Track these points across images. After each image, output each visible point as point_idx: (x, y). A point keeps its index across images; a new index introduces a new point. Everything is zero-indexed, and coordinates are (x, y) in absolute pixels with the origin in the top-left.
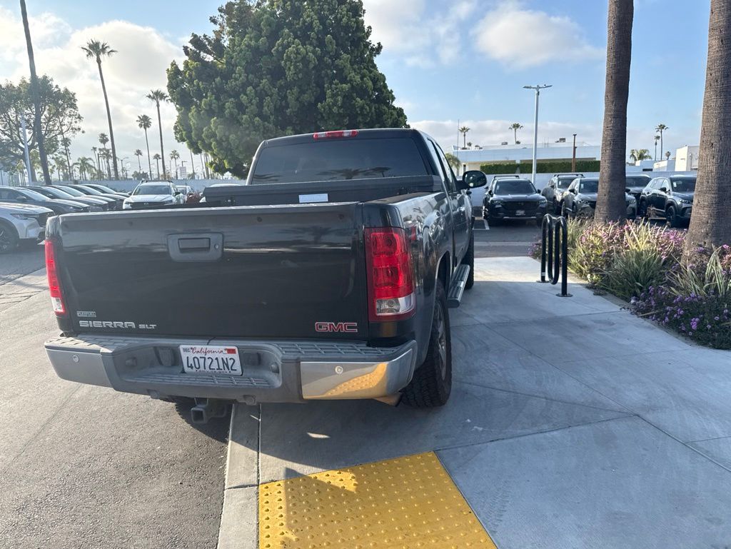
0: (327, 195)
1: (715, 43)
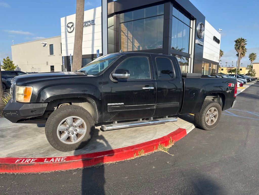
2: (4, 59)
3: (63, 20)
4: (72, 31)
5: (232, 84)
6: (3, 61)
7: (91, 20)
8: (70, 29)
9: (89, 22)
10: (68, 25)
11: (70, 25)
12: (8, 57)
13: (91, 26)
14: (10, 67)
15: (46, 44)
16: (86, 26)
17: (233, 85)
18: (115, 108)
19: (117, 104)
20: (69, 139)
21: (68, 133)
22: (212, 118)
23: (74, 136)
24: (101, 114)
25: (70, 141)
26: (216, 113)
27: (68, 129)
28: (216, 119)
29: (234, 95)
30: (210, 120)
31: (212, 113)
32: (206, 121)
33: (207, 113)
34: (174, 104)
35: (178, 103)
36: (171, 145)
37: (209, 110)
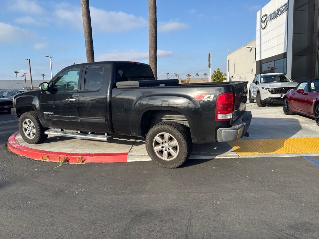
2: (215, 71)
3: (258, 14)
4: (266, 26)
5: (209, 96)
6: (214, 73)
7: (284, 5)
8: (264, 23)
9: (282, 7)
10: (262, 20)
11: (263, 19)
12: (219, 69)
13: (285, 12)
14: (219, 78)
15: (252, 48)
16: (279, 15)
17: (209, 97)
18: (48, 116)
19: (49, 113)
20: (29, 134)
21: (29, 131)
22: (169, 150)
23: (31, 133)
24: (41, 120)
25: (30, 137)
26: (175, 143)
27: (28, 128)
28: (176, 153)
29: (217, 117)
30: (165, 153)
31: (166, 142)
32: (156, 151)
33: (155, 140)
34: (100, 119)
35: (104, 119)
36: (80, 163)
37: (158, 135)
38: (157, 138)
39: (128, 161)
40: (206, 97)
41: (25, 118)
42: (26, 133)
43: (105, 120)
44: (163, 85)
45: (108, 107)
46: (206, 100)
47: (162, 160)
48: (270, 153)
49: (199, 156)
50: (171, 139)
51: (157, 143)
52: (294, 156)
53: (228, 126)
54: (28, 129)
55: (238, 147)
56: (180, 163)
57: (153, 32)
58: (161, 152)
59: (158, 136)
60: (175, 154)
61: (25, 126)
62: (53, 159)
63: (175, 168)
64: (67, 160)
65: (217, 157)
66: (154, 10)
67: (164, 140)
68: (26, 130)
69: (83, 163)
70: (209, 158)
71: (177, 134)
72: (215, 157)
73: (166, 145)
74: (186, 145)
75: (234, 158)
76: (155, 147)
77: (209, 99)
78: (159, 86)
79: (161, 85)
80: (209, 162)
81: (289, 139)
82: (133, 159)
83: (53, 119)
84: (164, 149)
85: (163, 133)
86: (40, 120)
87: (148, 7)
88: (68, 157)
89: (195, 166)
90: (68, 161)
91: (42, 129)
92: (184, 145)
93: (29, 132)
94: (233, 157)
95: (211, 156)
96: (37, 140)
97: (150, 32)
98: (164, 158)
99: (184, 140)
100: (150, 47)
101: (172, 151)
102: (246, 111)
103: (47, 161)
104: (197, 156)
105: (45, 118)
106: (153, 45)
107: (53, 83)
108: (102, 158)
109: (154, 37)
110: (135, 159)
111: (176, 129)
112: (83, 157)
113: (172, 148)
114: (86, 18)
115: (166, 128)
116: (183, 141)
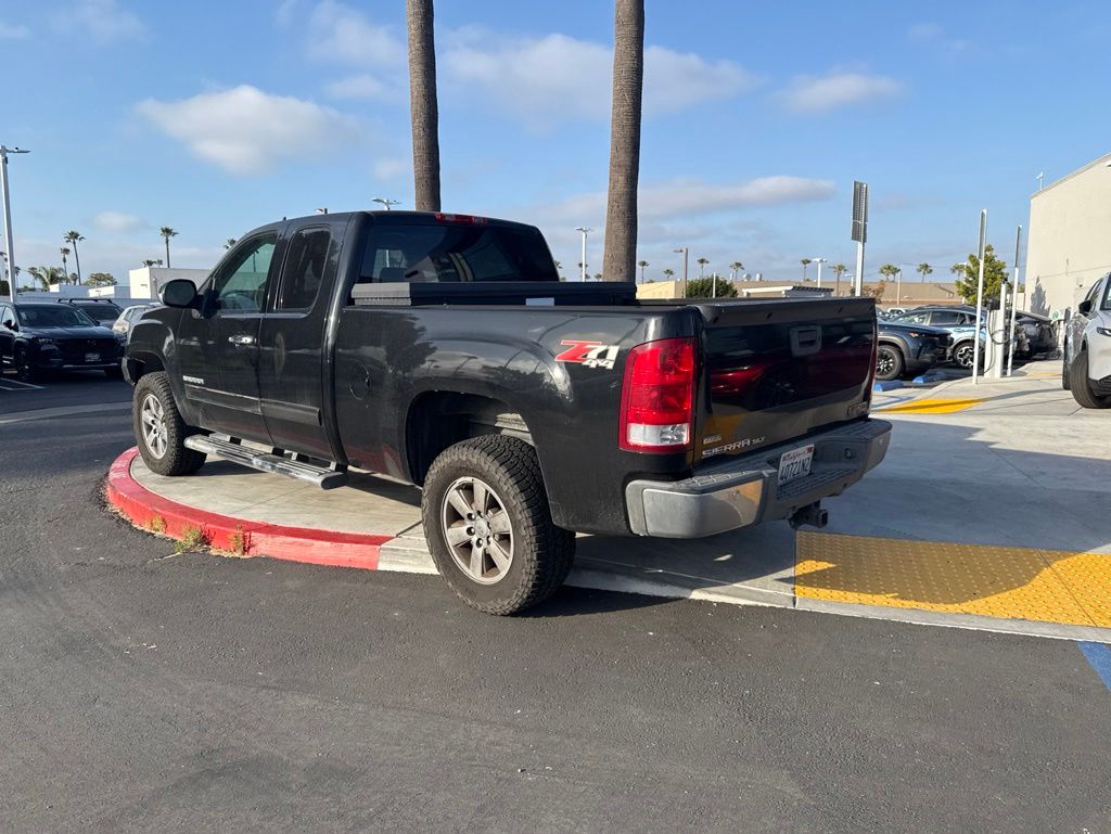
0: (553, 299)
1: (622, 179)
2: (972, 256)
5: (601, 348)
12: (989, 249)
17: (602, 355)
18: (193, 390)
19: (194, 380)
20: (155, 444)
21: (155, 432)
22: (489, 543)
23: (160, 440)
24: (179, 400)
25: (157, 450)
26: (503, 520)
27: (153, 422)
28: (507, 558)
29: (623, 434)
30: (478, 552)
31: (479, 513)
32: (451, 542)
33: (449, 503)
34: (304, 411)
35: (315, 411)
36: (237, 555)
37: (455, 486)
38: (455, 497)
39: (382, 567)
40: (593, 355)
41: (146, 391)
42: (149, 439)
43: (317, 415)
44: (550, 302)
45: (327, 370)
46: (593, 365)
47: (467, 579)
48: (941, 608)
49: (630, 581)
50: (492, 505)
51: (455, 517)
52: (1037, 632)
53: (667, 474)
54: (154, 427)
55: (823, 565)
56: (514, 600)
57: (626, 107)
58: (467, 547)
59: (457, 489)
60: (504, 562)
61: (147, 416)
62: (174, 531)
63: (502, 615)
64: (205, 540)
65: (696, 595)
66: (630, 28)
67: (473, 505)
68: (149, 428)
69: (246, 557)
70: (665, 595)
71: (505, 488)
72: (688, 591)
73: (481, 523)
74: (531, 531)
75: (767, 605)
76: (448, 527)
77: (602, 363)
78: (525, 304)
79: (530, 302)
80: (654, 609)
81: (1080, 556)
82: (397, 563)
83: (203, 401)
84: (474, 539)
85: (469, 479)
86: (176, 399)
87: (615, 21)
88: (211, 528)
89: (587, 616)
90: (208, 544)
91: (183, 429)
92: (529, 532)
93: (154, 436)
94: (760, 604)
95: (676, 588)
96: (168, 465)
97: (616, 111)
98: (474, 572)
99: (526, 514)
100: (615, 166)
101: (495, 549)
102: (870, 420)
103: (158, 534)
104: (619, 578)
105: (188, 394)
106: (624, 158)
107: (212, 281)
108: (301, 544)
109: (626, 129)
110: (403, 564)
111: (503, 470)
112: (248, 534)
113: (497, 537)
114: (418, 68)
115: (475, 461)
116: (524, 517)
